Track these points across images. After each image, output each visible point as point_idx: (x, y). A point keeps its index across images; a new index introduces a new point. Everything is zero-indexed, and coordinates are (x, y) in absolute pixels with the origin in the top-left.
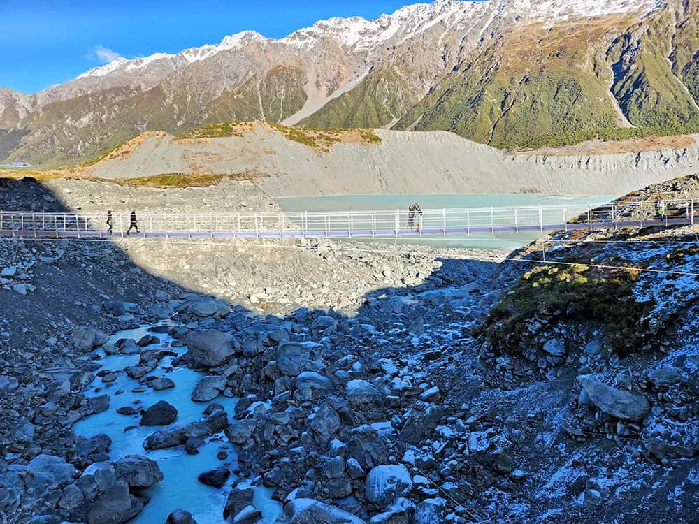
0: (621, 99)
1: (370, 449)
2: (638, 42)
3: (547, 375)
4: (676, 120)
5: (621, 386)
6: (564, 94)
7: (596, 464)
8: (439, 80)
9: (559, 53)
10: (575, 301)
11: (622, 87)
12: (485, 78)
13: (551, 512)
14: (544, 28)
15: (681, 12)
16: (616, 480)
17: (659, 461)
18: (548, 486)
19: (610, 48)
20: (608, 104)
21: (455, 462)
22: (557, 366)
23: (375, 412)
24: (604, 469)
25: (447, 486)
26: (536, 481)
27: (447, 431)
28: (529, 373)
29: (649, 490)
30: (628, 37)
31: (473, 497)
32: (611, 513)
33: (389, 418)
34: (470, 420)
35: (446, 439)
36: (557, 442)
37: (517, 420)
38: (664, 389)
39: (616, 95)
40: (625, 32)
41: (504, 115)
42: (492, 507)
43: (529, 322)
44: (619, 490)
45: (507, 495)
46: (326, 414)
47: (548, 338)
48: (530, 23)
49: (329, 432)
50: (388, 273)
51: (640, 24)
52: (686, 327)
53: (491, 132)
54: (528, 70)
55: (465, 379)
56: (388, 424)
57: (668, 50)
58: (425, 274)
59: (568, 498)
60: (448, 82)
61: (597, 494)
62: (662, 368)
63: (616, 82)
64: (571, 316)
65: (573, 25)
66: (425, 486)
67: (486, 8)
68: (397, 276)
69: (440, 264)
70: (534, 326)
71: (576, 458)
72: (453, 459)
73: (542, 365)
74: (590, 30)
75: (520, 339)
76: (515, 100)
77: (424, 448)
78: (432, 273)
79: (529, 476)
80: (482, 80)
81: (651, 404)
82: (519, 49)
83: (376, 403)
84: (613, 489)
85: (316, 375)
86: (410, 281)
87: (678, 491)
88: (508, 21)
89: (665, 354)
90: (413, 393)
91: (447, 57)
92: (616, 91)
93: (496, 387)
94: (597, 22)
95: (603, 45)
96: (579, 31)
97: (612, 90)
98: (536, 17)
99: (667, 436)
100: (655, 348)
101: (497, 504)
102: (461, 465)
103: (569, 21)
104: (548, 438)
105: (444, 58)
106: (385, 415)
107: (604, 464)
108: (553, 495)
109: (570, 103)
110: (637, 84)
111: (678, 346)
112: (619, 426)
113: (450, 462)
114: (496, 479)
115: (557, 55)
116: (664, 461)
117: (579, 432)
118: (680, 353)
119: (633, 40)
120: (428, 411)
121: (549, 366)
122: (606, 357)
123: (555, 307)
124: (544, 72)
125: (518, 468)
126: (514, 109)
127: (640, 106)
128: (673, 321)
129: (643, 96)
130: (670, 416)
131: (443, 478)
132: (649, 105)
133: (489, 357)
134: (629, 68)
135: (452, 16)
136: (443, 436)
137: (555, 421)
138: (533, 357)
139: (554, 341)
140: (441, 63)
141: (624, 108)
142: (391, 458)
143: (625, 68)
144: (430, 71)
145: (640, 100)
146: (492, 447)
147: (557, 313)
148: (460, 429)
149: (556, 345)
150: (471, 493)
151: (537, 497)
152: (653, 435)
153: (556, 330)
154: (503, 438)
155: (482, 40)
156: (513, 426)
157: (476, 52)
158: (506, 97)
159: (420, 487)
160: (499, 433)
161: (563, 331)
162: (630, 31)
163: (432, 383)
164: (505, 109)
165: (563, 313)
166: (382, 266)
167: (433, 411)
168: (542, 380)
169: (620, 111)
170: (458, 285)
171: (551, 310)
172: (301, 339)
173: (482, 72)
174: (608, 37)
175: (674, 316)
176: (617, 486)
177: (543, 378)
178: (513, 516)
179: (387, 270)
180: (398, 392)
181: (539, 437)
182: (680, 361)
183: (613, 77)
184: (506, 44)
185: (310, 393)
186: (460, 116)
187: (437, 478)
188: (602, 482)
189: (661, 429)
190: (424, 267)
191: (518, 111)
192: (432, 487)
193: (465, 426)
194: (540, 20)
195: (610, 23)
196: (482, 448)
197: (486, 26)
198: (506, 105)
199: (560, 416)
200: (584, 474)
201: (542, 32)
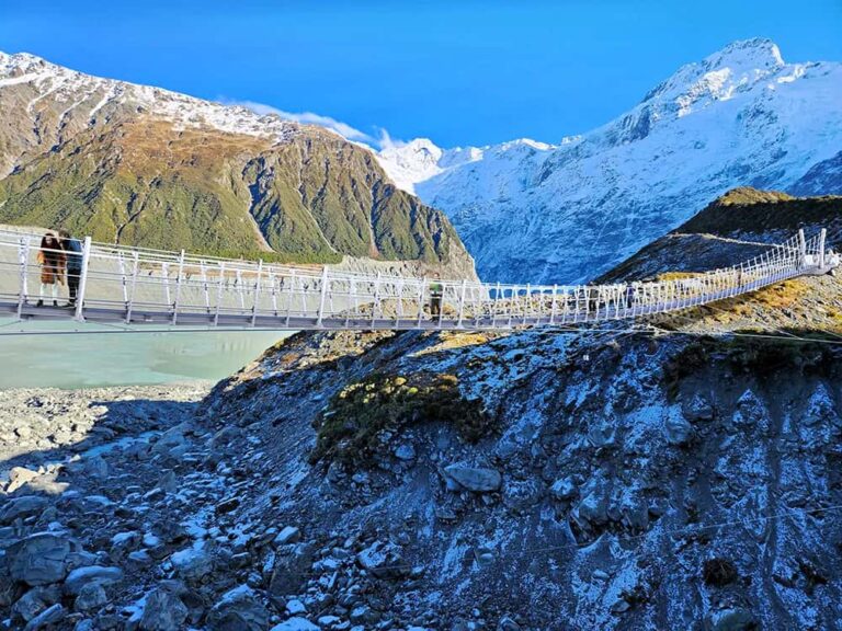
0: (261, 222)
1: (251, 616)
2: (272, 169)
3: (405, 480)
4: (310, 250)
5: (482, 466)
6: (203, 207)
7: (475, 535)
8: (29, 159)
9: (194, 161)
10: (418, 407)
11: (260, 210)
12: (102, 170)
13: (462, 586)
14: (173, 129)
15: (306, 150)
16: (497, 540)
17: (519, 515)
18: (445, 569)
19: (246, 169)
20: (249, 226)
21: (357, 587)
22: (410, 469)
23: (223, 581)
24: (482, 537)
25: (357, 613)
26: (434, 570)
27: (331, 563)
28: (387, 481)
29: (523, 537)
30: (262, 161)
31: (386, 610)
32: (507, 564)
33: (240, 581)
34: (348, 543)
35: (334, 570)
36: (435, 532)
37: (398, 525)
38: (508, 461)
39: (256, 218)
40: (258, 156)
41: (131, 219)
42: (408, 608)
43: (380, 434)
44: (503, 546)
45: (416, 592)
46: (165, 604)
47: (398, 445)
48: (156, 119)
49: (176, 625)
50: (25, 431)
51: (272, 152)
52: (508, 413)
53: (116, 238)
54: (158, 172)
55: (319, 509)
56: (243, 588)
57: (297, 183)
58: (85, 426)
59: (465, 571)
60: (45, 164)
61: (489, 555)
62: (503, 445)
63: (254, 203)
64: (417, 421)
65: (206, 135)
66: (337, 623)
67: (97, 86)
68: (40, 434)
69: (104, 409)
70: (385, 436)
71: (459, 537)
72: (353, 584)
73: (397, 470)
74: (225, 145)
75: (374, 452)
76: (145, 204)
77: (310, 590)
78: (96, 422)
79: (426, 569)
80: (98, 172)
81: (501, 474)
82: (145, 145)
83: (220, 570)
84: (499, 546)
85: (97, 568)
86: (65, 438)
87: (540, 529)
88: (128, 109)
89: (502, 435)
90: (265, 542)
91: (41, 130)
92: (255, 213)
93: (355, 505)
94: (230, 139)
95: (240, 163)
96: (212, 144)
97: (251, 211)
98: (163, 115)
99: (520, 493)
100: (495, 431)
101: (411, 605)
102: (365, 586)
103: (201, 130)
104: (427, 531)
105: (36, 131)
106: (235, 580)
107: (481, 533)
108: (453, 574)
109: (210, 218)
110: (274, 210)
111: (508, 427)
112: (485, 499)
113: (350, 590)
114: (397, 585)
115: (192, 163)
116: (522, 512)
117: (452, 516)
118: (509, 432)
119: (268, 166)
120: (299, 552)
121: (404, 471)
122: (459, 447)
123: (403, 415)
124: (179, 179)
125: (415, 566)
126: (144, 215)
127: (278, 232)
128: (501, 410)
129: (281, 222)
130: (517, 479)
131: (350, 607)
132: (286, 232)
133: (340, 478)
134: (265, 193)
135: (47, 81)
136: (327, 569)
137: (428, 515)
138: (388, 466)
139: (404, 447)
140: (32, 138)
141: (264, 231)
142: (273, 618)
143: (262, 192)
144: (13, 143)
145: (278, 226)
146: (390, 556)
147: (404, 421)
148: (341, 555)
149: (408, 450)
150: (382, 607)
151: (441, 582)
152: (513, 496)
153: (404, 437)
154: (391, 546)
155: (93, 122)
156: (396, 531)
157: (86, 135)
158: (134, 197)
159: (333, 626)
160: (387, 543)
161: (410, 436)
162: (264, 155)
163: (280, 525)
164: (133, 212)
165: (410, 420)
166: (12, 422)
167: (304, 550)
168: (399, 485)
169: (260, 234)
170: (135, 434)
171: (399, 419)
172: (13, 534)
173: (97, 162)
174: (243, 156)
175: (500, 406)
176: (500, 543)
177: (400, 483)
178: (432, 606)
179: (22, 426)
180: (242, 548)
181: (420, 533)
182: (512, 437)
183: (251, 199)
184: (128, 135)
185: (102, 593)
186: (68, 212)
187: (343, 611)
188: (490, 545)
189: (515, 490)
190: (82, 415)
191: (150, 217)
192: (343, 620)
193: (347, 551)
194: (167, 119)
195: (245, 143)
196: (379, 562)
197: (99, 106)
198: (134, 208)
199: (430, 509)
200: (468, 547)
201: (172, 133)
